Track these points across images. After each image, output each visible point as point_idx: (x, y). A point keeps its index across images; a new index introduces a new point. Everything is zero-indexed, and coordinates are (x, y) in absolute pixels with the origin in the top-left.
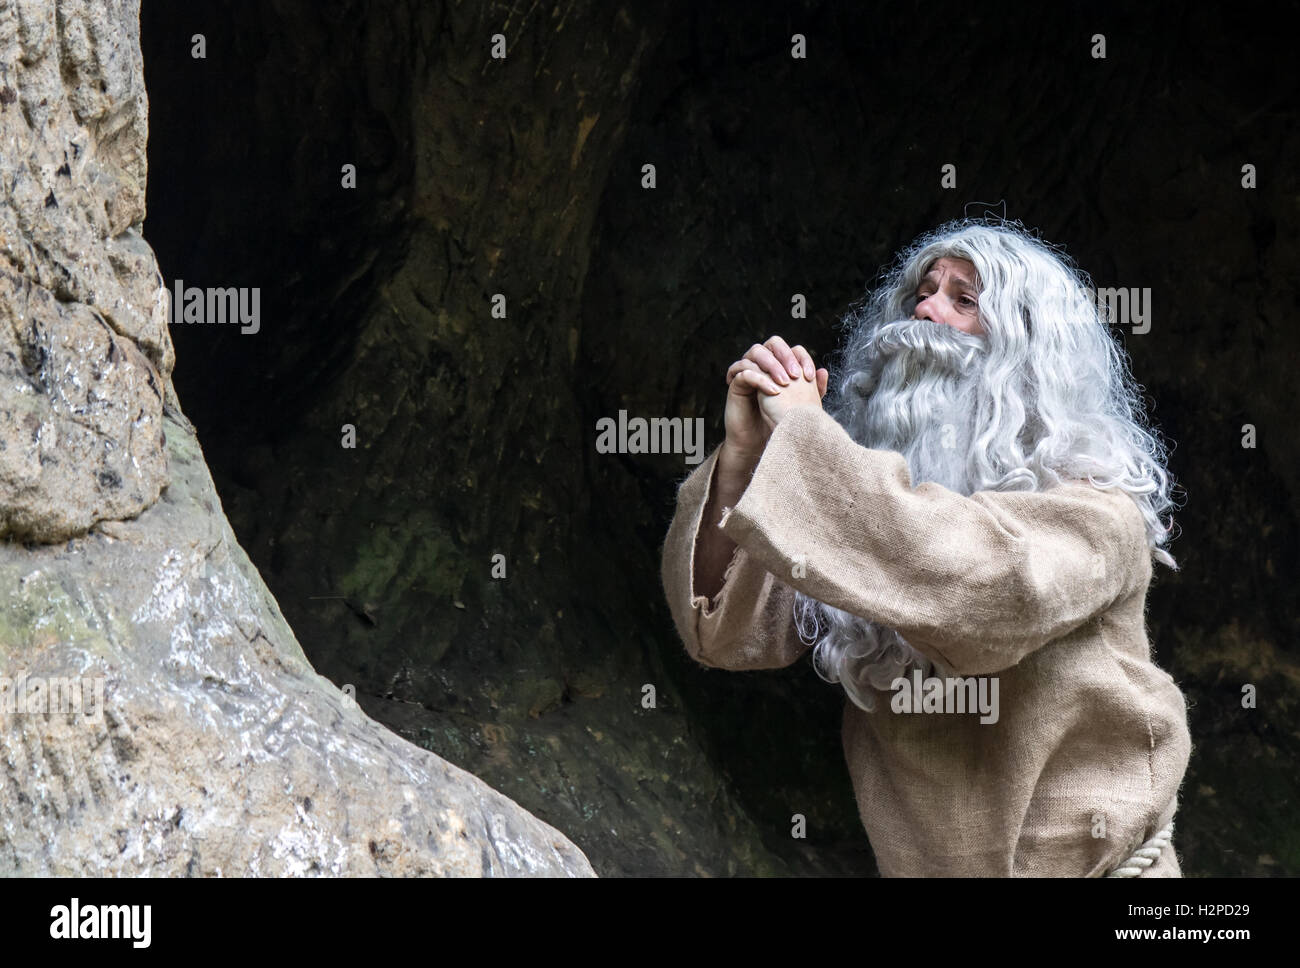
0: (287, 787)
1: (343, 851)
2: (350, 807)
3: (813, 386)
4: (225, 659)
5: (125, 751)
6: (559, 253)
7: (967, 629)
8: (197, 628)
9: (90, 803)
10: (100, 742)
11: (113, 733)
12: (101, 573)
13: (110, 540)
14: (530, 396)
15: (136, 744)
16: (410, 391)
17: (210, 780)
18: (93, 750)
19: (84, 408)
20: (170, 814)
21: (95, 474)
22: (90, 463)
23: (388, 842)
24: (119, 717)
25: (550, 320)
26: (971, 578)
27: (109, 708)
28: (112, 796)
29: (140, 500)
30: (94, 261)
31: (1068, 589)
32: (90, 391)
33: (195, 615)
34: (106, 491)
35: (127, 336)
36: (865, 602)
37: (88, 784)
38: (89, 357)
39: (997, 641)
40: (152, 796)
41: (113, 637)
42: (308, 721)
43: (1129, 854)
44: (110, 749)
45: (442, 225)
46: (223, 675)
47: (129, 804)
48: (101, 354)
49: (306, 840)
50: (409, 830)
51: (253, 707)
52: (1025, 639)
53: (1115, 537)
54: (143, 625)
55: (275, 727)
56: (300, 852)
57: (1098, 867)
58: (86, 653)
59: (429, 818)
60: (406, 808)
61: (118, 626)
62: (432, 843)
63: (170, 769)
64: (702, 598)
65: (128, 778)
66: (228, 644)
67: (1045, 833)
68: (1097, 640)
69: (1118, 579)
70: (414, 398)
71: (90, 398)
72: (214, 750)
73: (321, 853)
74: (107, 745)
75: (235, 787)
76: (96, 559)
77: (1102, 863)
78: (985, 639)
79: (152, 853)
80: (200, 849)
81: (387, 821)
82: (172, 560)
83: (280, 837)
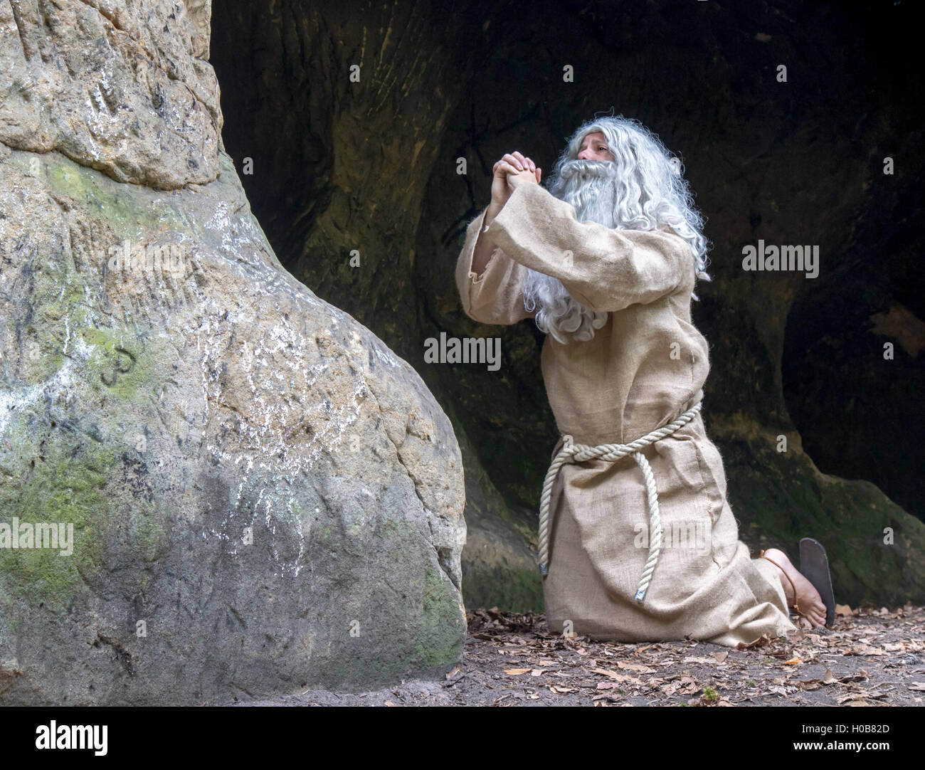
0: (277, 308)
1: (303, 340)
2: (306, 321)
3: (533, 175)
4: (247, 253)
5: (201, 282)
6: (405, 210)
7: (602, 284)
8: (234, 238)
9: (185, 303)
10: (190, 275)
11: (196, 273)
12: (189, 205)
13: (193, 193)
14: (390, 279)
15: (206, 279)
16: (331, 270)
17: (240, 300)
18: (186, 279)
19: (181, 129)
20: (222, 313)
21: (186, 160)
22: (184, 155)
23: (325, 339)
24: (198, 265)
25: (400, 243)
26: (606, 259)
27: (193, 260)
28: (195, 301)
29: (207, 176)
30: (186, 63)
31: (652, 273)
32: (184, 121)
33: (233, 232)
34: (192, 169)
35: (201, 101)
36: (554, 268)
37: (183, 295)
38: (183, 106)
39: (616, 293)
40: (214, 303)
41: (195, 231)
42: (286, 284)
43: (680, 413)
44: (194, 280)
45: (347, 190)
46: (247, 259)
47: (203, 305)
48: (189, 105)
49: (286, 333)
50: (335, 336)
51: (260, 273)
52: (631, 295)
53: (677, 255)
54: (209, 229)
55: (271, 283)
56: (283, 338)
57: (664, 419)
58: (183, 234)
59: (344, 332)
60: (333, 326)
61: (197, 227)
62: (346, 343)
63: (222, 292)
64: (475, 274)
65: (202, 294)
66: (249, 247)
67: (639, 402)
68: (666, 309)
69: (678, 277)
70: (333, 274)
71: (184, 124)
72: (243, 286)
73: (293, 340)
74: (193, 277)
75: (252, 305)
76: (187, 199)
77: (667, 417)
78: (611, 291)
79: (214, 330)
80: (236, 330)
81: (324, 330)
82: (222, 206)
83: (274, 330)
